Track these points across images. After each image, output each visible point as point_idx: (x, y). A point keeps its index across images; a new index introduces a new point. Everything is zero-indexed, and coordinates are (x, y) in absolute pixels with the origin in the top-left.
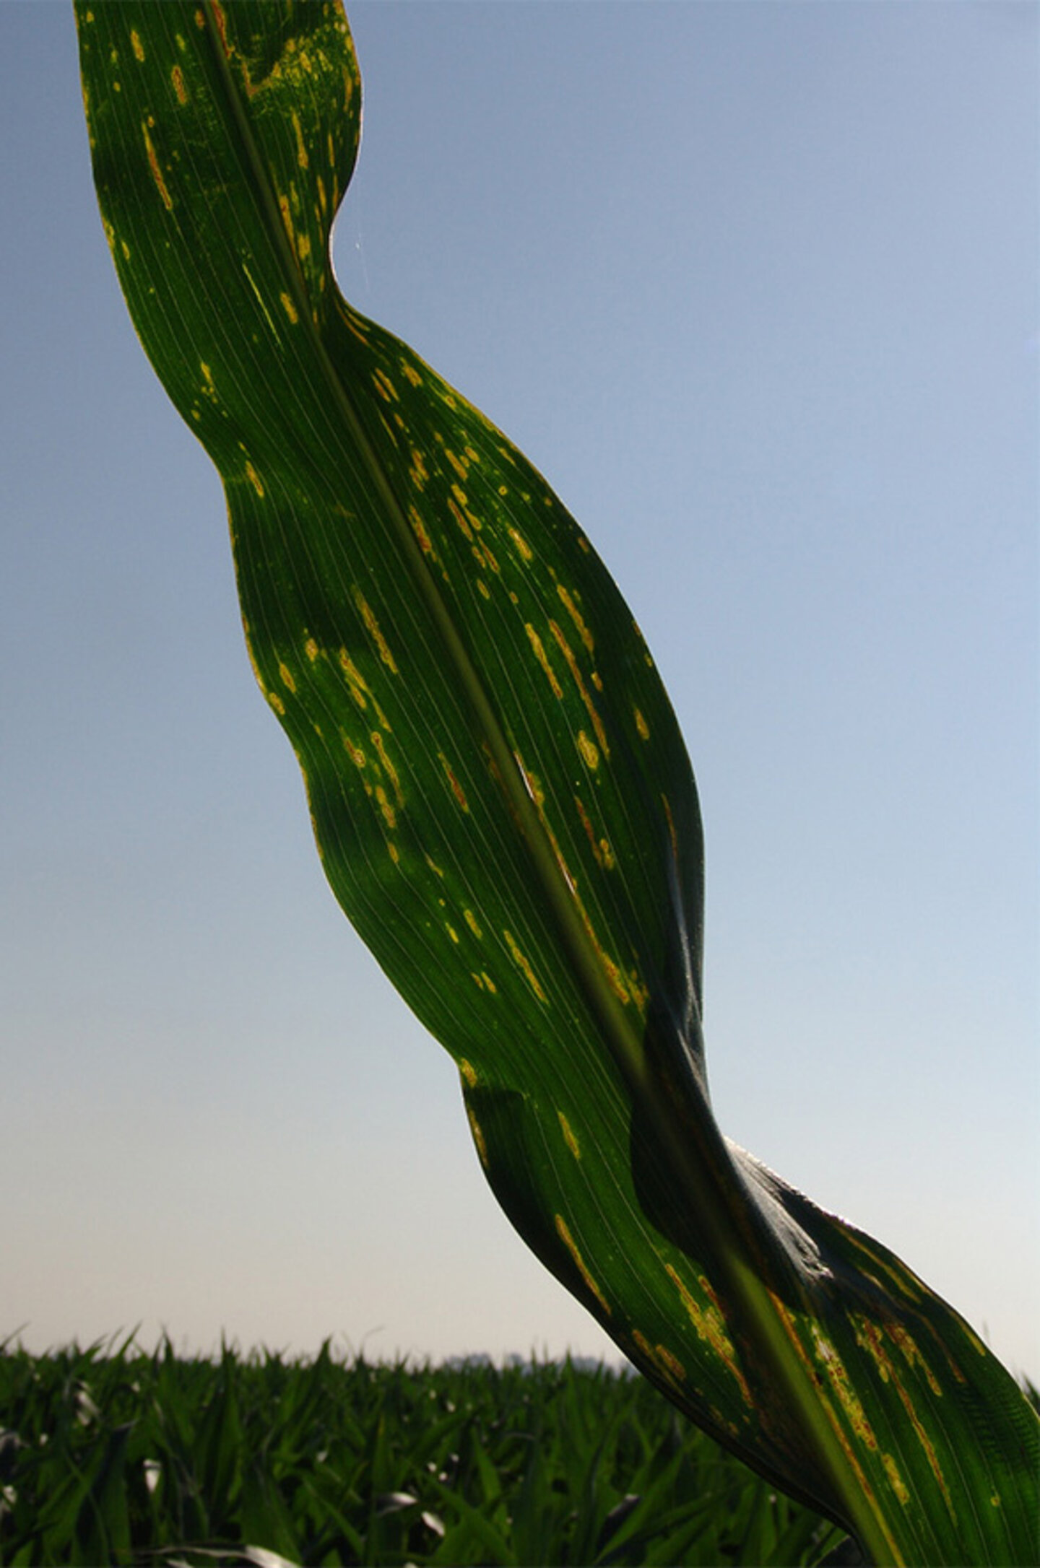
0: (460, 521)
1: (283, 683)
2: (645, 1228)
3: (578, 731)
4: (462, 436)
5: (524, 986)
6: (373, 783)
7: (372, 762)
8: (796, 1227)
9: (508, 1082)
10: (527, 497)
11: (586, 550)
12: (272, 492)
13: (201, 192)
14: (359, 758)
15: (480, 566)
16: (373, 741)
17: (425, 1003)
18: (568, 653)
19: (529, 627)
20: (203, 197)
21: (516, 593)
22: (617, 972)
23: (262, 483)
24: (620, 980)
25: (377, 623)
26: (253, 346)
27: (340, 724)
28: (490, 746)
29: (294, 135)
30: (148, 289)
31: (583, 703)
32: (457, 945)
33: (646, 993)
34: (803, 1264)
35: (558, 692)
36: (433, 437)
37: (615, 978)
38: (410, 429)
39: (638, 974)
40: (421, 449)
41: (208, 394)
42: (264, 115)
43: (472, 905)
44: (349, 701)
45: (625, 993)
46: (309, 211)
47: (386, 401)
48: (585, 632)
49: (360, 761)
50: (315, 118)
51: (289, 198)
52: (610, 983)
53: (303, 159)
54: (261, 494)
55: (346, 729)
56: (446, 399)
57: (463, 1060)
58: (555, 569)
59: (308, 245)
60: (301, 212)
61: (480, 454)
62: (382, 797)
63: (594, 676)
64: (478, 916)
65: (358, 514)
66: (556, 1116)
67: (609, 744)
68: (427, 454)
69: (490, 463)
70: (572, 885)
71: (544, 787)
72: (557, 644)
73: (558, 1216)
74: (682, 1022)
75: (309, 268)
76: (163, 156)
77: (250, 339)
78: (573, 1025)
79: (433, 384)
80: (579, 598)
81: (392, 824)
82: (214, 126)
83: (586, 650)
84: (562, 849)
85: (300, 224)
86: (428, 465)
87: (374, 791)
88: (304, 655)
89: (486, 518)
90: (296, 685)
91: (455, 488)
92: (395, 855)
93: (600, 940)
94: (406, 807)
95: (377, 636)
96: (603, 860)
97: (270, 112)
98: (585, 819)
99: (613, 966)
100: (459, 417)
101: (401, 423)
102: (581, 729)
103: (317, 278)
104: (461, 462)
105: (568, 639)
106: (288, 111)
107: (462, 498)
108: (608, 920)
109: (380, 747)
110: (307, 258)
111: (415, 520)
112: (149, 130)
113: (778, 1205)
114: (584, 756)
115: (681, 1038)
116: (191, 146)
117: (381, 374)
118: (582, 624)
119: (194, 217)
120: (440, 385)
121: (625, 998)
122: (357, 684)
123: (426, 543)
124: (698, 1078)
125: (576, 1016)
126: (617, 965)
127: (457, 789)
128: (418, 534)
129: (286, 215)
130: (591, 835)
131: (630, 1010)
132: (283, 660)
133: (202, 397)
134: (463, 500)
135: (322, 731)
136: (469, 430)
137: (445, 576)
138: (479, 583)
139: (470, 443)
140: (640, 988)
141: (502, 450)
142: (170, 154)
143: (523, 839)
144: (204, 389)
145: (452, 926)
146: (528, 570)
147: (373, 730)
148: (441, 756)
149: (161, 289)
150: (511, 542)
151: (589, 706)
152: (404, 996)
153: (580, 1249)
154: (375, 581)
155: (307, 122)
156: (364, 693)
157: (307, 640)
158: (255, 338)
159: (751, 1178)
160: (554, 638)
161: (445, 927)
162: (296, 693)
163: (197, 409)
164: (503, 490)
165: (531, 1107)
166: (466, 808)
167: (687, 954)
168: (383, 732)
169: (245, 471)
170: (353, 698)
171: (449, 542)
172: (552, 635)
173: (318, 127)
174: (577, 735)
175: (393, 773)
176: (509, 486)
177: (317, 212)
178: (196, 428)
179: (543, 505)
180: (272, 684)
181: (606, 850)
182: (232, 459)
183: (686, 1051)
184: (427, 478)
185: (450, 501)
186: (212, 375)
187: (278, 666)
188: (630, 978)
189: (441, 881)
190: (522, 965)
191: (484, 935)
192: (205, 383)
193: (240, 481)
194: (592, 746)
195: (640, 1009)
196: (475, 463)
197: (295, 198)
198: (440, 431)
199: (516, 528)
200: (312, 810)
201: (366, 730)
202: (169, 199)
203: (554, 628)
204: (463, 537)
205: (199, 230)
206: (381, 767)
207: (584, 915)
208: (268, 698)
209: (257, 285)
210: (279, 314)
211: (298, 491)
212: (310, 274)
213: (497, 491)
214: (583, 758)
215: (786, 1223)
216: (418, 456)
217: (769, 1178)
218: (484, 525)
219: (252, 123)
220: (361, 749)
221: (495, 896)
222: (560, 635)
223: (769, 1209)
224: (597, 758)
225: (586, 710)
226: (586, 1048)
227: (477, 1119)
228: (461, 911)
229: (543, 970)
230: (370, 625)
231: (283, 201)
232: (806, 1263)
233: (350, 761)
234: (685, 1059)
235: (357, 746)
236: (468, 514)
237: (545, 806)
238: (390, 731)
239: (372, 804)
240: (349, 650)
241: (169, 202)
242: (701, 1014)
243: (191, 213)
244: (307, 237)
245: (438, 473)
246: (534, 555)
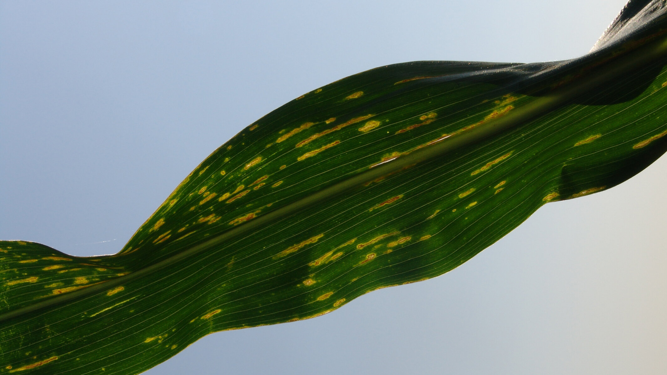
0: (239, 197)
1: (328, 299)
2: (642, 99)
3: (359, 132)
4: (192, 196)
5: (502, 165)
6: (386, 248)
7: (373, 249)
8: (642, 13)
9: (557, 175)
10: (227, 160)
11: (257, 126)
12: (218, 305)
13: (49, 339)
14: (371, 256)
15: (264, 185)
16: (361, 248)
17: (511, 221)
18: (315, 137)
19: (299, 159)
20: (52, 338)
21: (280, 166)
22: (495, 112)
23: (214, 310)
24: (500, 110)
25: (295, 245)
26: (136, 312)
27: (351, 267)
28: (366, 182)
29: (20, 285)
30: (103, 371)
31: (343, 129)
32: (479, 203)
33: (507, 96)
34: (663, 9)
35: (336, 143)
36: (192, 212)
37: (499, 113)
38: (186, 224)
39: (497, 100)
40: (197, 218)
41: (163, 339)
42: (8, 301)
43: (456, 193)
44: (338, 262)
45: (508, 107)
46: (62, 277)
47: (171, 237)
48: (303, 127)
49: (373, 256)
50: (10, 272)
51: (54, 288)
52: (502, 116)
53: (33, 280)
54: (219, 311)
55: (355, 264)
56: (172, 205)
57: (543, 200)
58: (267, 144)
59: (80, 278)
60: (62, 281)
61: (203, 185)
62: (394, 244)
63: (328, 122)
64: (462, 190)
65: (232, 255)
66: (577, 147)
67: (366, 114)
68: (200, 215)
69: (207, 180)
70: (445, 136)
71: (390, 152)
72: (309, 143)
73: (634, 147)
74: (524, 75)
75: (93, 278)
76: (28, 361)
77: (133, 314)
78: (525, 137)
79: (163, 212)
80: (284, 130)
81: (409, 239)
82: (13, 332)
83: (313, 126)
84: (425, 142)
85: (68, 283)
86: (207, 214)
87: (390, 248)
88: (312, 287)
89: (238, 182)
90: (329, 292)
91: (221, 199)
92: (427, 237)
93: (477, 122)
94: (400, 230)
95: (302, 245)
96: (432, 119)
97: (6, 298)
98: (408, 129)
99: (492, 114)
100: (182, 197)
101: (183, 229)
102: (357, 130)
103: (99, 273)
104: (206, 197)
105: (306, 137)
106: (6, 287)
107: (226, 195)
108: (466, 116)
109: (365, 244)
110: (87, 279)
111: (238, 222)
112: (13, 369)
113: (629, 22)
114: (372, 128)
115: (533, 76)
116: (23, 345)
117: (156, 240)
118: (298, 129)
119: (63, 344)
120: (164, 208)
121: (510, 108)
122: (329, 257)
123: (250, 216)
124: (557, 67)
125: (520, 135)
126: (491, 112)
127: (390, 201)
128: (245, 220)
129: (64, 291)
130: (417, 125)
131: (517, 105)
132: (315, 299)
133: (164, 343)
134: (227, 195)
135: (355, 277)
136: (189, 192)
137: (269, 205)
138: (273, 186)
139: (197, 191)
140: (505, 99)
141: (201, 173)
142: (27, 357)
143: (419, 164)
144: (160, 342)
145: (467, 205)
146: (268, 159)
147: (356, 248)
148: (371, 210)
149: (103, 363)
150: (252, 169)
151: (344, 125)
152: (507, 233)
153: (653, 135)
154: (271, 246)
155: (13, 277)
156: (334, 253)
157: (303, 285)
158: (132, 311)
159: (614, 37)
160: (306, 145)
161: (468, 209)
162: (334, 292)
163: (171, 346)
164: (223, 173)
165: (571, 162)
166: (401, 196)
167: (485, 72)
168: (356, 243)
169: (207, 320)
170: (337, 259)
171: (249, 203)
172: (304, 146)
173: (15, 270)
174: (361, 133)
175: (380, 237)
176: (221, 170)
177: (62, 272)
178: (182, 346)
179: (231, 150)
180: (328, 305)
181: (426, 117)
182: (199, 327)
183: (540, 73)
184: (214, 215)
185: (227, 202)
186: (152, 337)
187: (318, 302)
188: (499, 104)
189: (442, 210)
190: (491, 166)
191: (473, 187)
192: (155, 342)
193: (212, 323)
194: (367, 124)
195: (517, 99)
196: (208, 188)
197: (54, 285)
198: (190, 208)
199: (244, 166)
200: (400, 283)
201: (354, 252)
202: (52, 358)
203: (300, 145)
204: (248, 195)
205: (70, 342)
206: (376, 244)
207: (463, 130)
208: (336, 308)
209: (102, 309)
210: (119, 297)
211: (219, 289)
212: (97, 277)
213: (223, 176)
214: (373, 129)
215: (639, 18)
216: (202, 220)
217: (614, 27)
218: (241, 184)
219: (12, 309)
220: (366, 255)
221: (451, 181)
222: (304, 142)
223: (631, 28)
224: (374, 121)
225: (347, 127)
226: (539, 130)
227: (578, 192)
228: (460, 200)
229: (494, 154)
230: (296, 249)
231: (56, 292)
232: (663, 7)
233: (372, 262)
234: (545, 74)
235: (364, 258)
236: (235, 192)
237: (400, 151)
238: (356, 238)
239: (398, 250)
240: (310, 261)
241: (54, 358)
242: (520, 64)
243: (61, 345)
244: (76, 278)
245: (212, 209)
246: (259, 156)
